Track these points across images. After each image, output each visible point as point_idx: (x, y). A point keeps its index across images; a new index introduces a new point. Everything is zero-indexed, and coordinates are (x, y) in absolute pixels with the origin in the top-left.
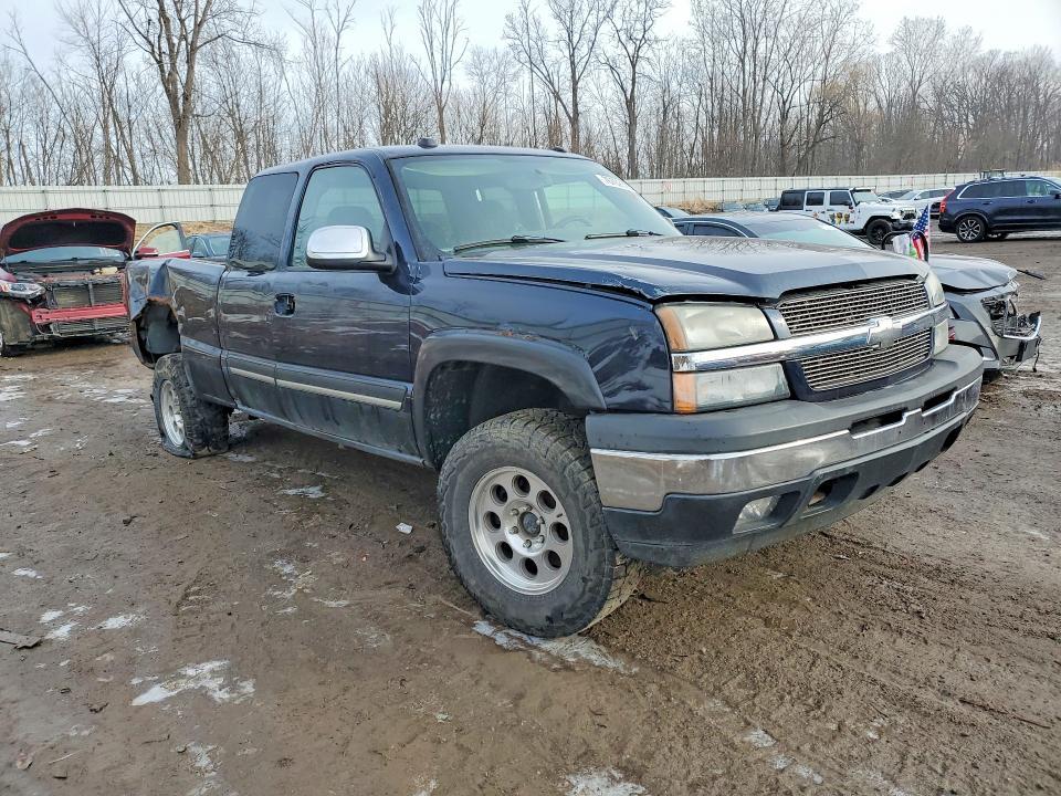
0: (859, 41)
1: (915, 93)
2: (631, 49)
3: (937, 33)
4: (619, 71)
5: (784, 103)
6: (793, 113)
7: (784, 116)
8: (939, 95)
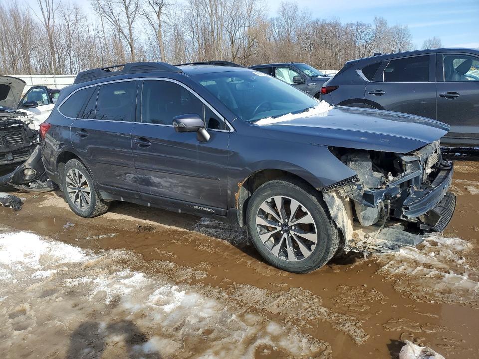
0: (262, 9)
1: (289, 35)
2: (157, 9)
3: (295, 9)
4: (151, 19)
5: (232, 37)
6: (237, 42)
7: (233, 43)
8: (299, 36)
